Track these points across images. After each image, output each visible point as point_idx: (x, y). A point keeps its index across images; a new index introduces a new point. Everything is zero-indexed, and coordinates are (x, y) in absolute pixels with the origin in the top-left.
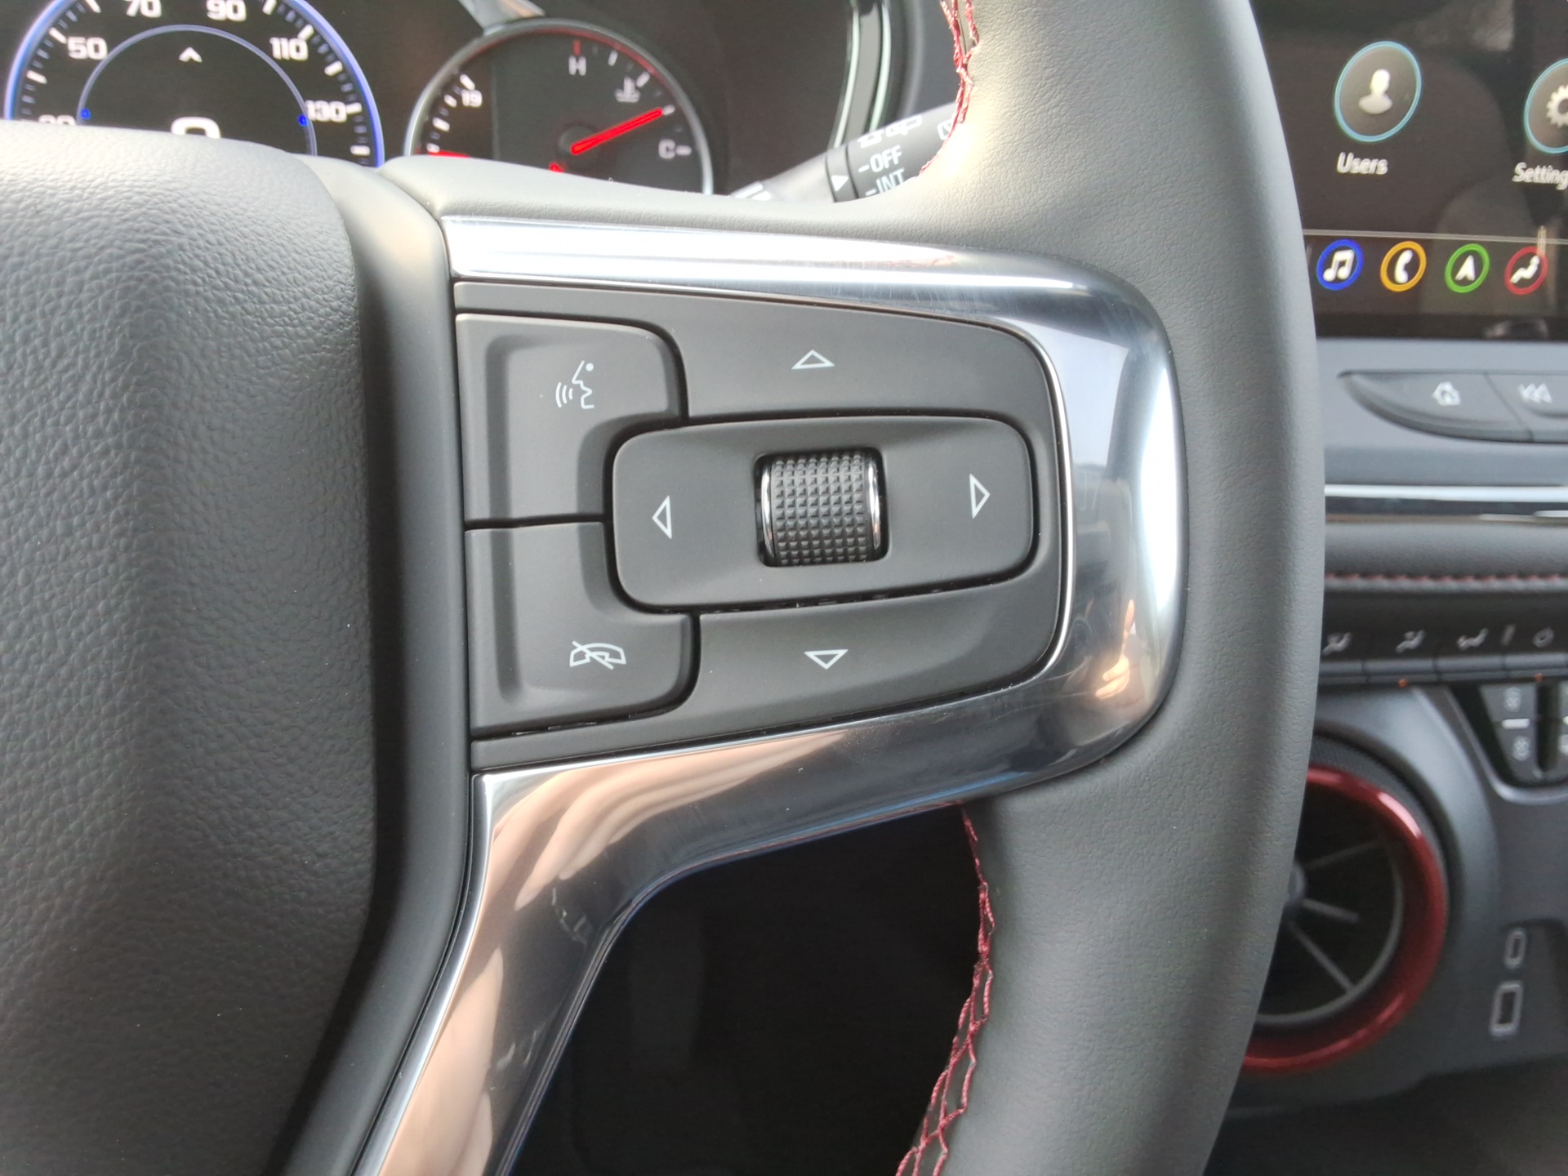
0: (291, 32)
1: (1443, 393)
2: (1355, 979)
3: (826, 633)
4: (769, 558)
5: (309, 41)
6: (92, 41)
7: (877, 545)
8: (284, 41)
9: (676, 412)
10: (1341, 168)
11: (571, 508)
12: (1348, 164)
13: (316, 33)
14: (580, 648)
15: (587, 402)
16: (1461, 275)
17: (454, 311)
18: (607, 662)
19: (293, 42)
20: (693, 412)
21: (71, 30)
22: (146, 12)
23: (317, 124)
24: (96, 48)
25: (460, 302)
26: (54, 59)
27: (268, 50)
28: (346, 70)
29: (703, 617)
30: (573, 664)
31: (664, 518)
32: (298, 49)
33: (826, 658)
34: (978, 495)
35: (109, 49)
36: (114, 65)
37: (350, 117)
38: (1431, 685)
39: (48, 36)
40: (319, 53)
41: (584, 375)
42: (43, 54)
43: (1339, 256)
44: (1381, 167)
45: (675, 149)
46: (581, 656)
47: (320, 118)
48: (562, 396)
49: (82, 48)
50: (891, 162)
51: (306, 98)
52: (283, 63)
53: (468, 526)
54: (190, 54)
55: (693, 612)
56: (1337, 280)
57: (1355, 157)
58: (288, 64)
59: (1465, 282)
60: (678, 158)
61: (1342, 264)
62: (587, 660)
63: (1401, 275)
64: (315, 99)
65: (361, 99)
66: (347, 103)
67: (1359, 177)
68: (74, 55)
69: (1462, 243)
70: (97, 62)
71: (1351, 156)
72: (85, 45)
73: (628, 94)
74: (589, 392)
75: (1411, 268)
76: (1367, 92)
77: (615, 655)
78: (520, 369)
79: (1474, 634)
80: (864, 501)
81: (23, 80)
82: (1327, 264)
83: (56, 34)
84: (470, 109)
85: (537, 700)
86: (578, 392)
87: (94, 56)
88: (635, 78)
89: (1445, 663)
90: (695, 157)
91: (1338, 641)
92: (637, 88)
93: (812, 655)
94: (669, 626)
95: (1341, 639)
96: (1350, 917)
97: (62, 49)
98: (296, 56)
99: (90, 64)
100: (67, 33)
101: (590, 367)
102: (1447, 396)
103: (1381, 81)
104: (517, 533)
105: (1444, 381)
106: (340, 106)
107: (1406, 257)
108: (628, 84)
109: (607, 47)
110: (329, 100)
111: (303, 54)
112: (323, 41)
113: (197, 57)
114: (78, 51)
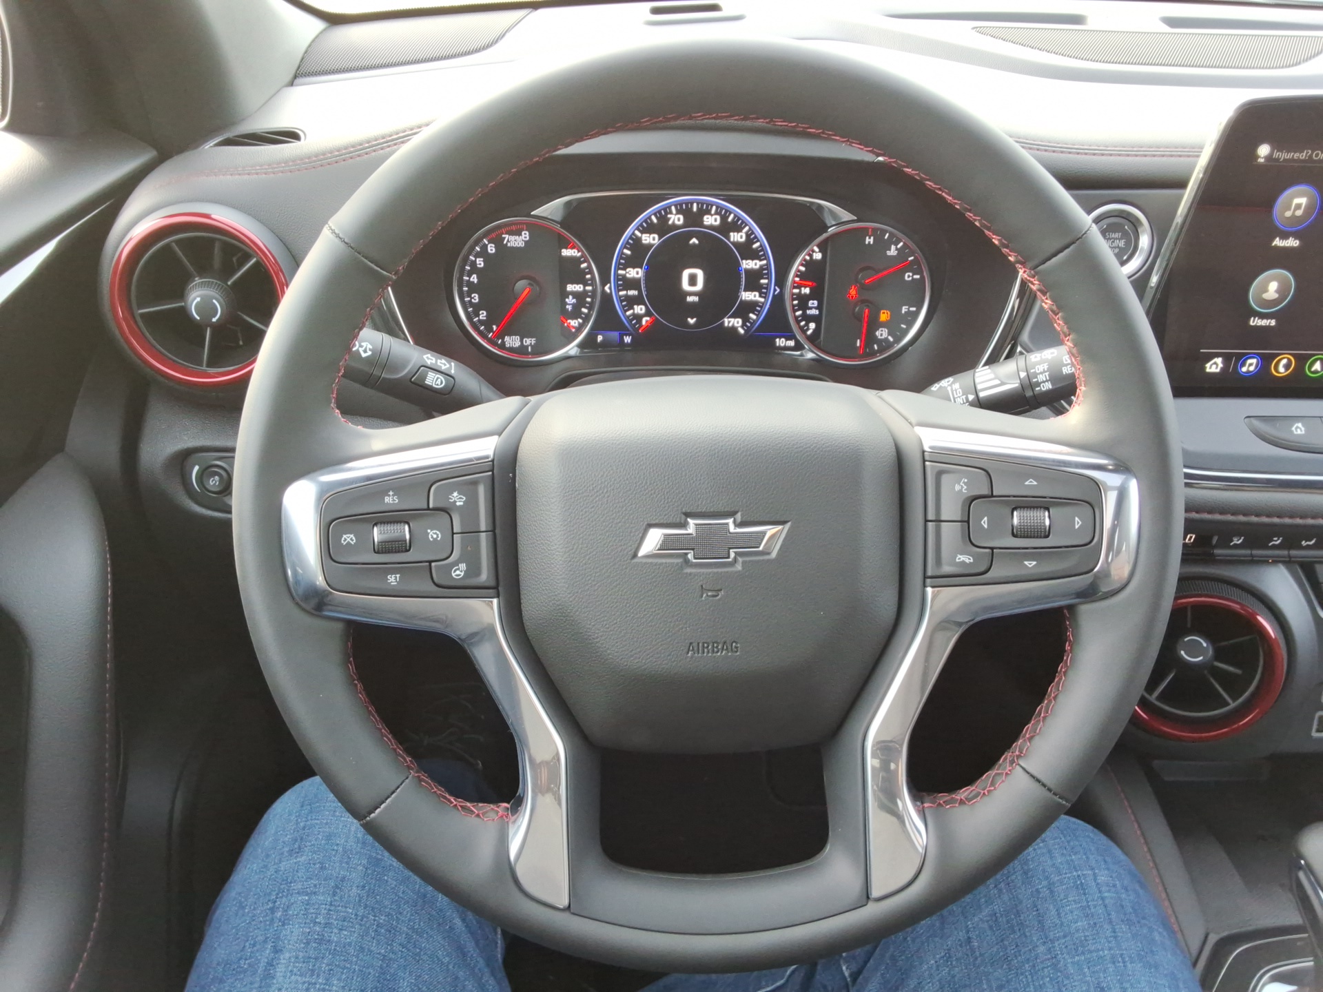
0: (739, 230)
1: (1297, 428)
2: (1234, 700)
3: (1031, 557)
4: (1014, 535)
5: (747, 233)
6: (652, 236)
7: (1047, 534)
8: (736, 234)
9: (990, 494)
10: (1251, 323)
11: (959, 519)
12: (1255, 322)
13: (750, 229)
14: (959, 556)
15: (965, 490)
16: (1313, 369)
17: (924, 461)
18: (967, 561)
19: (740, 234)
20: (994, 494)
21: (644, 231)
22: (677, 222)
23: (747, 271)
24: (654, 239)
25: (927, 458)
26: (636, 244)
27: (728, 238)
28: (762, 246)
29: (995, 550)
30: (957, 560)
31: (985, 522)
32: (741, 237)
33: (1030, 564)
34: (1078, 523)
35: (659, 239)
36: (660, 246)
37: (761, 267)
38: (1288, 563)
39: (634, 233)
40: (751, 238)
41: (964, 482)
42: (631, 241)
43: (1249, 361)
44: (1273, 323)
45: (912, 276)
46: (959, 559)
47: (747, 267)
48: (957, 488)
49: (648, 238)
50: (1044, 369)
51: (742, 259)
52: (735, 244)
53: (926, 521)
54: (694, 241)
55: (992, 549)
56: (1248, 372)
57: (1258, 319)
58: (736, 244)
59: (1316, 372)
60: (913, 280)
61: (1251, 365)
62: (961, 560)
63: (1281, 369)
64: (746, 259)
65: (767, 258)
66: (761, 260)
67: (1261, 327)
68: (644, 242)
69: (1314, 355)
70: (653, 245)
71: (1257, 318)
73: (893, 252)
74: (965, 487)
75: (1287, 367)
76: (1266, 291)
77: (969, 559)
78: (945, 479)
79: (1310, 540)
80: (1044, 519)
81: (621, 253)
82: (1243, 364)
83: (637, 233)
84: (816, 260)
85: (946, 569)
86: (962, 487)
87: (652, 242)
88: (896, 245)
89: (1293, 552)
90: (922, 279)
91: (1238, 541)
92: (897, 249)
93: (1026, 563)
94: (986, 553)
95: (1240, 539)
96: (1238, 671)
97: (638, 240)
98: (740, 240)
99: (650, 246)
100: (642, 232)
101: (966, 480)
102: (1299, 429)
103: (1273, 286)
104: (943, 524)
105: (1298, 422)
106: (757, 261)
107: (1284, 361)
108: (893, 247)
109: (884, 232)
110: (753, 260)
111: (744, 239)
112: (753, 233)
113: (697, 242)
114: (646, 240)
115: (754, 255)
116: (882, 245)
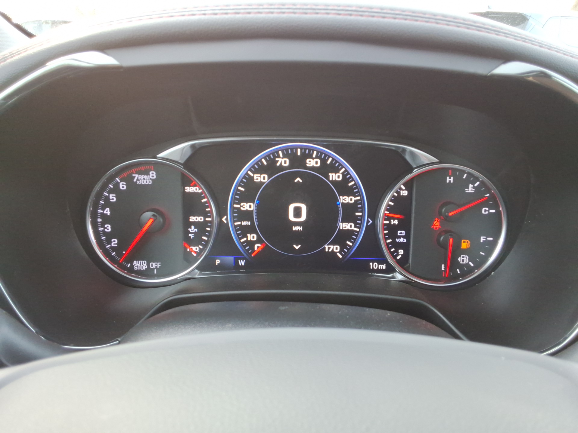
0: (336, 171)
5: (343, 174)
6: (263, 175)
8: (334, 174)
13: (346, 170)
19: (337, 174)
21: (256, 171)
22: (284, 164)
23: (344, 205)
24: (264, 178)
26: (249, 182)
27: (328, 177)
28: (356, 185)
32: (339, 177)
35: (269, 179)
36: (269, 184)
37: (356, 201)
39: (247, 174)
40: (346, 178)
42: (245, 180)
45: (489, 211)
47: (344, 202)
49: (259, 178)
51: (340, 195)
52: (332, 182)
54: (298, 179)
58: (334, 182)
60: (490, 214)
64: (343, 195)
65: (361, 195)
66: (355, 196)
68: (256, 180)
70: (265, 183)
72: (260, 177)
73: (470, 189)
81: (236, 189)
83: (250, 173)
84: (403, 196)
87: (263, 181)
88: (473, 184)
90: (498, 213)
92: (474, 187)
97: (252, 178)
98: (337, 179)
99: (261, 183)
100: (254, 173)
106: (352, 197)
108: (471, 186)
109: (463, 172)
110: (348, 196)
111: (340, 179)
112: (348, 173)
113: (300, 180)
115: (349, 192)
116: (462, 184)
